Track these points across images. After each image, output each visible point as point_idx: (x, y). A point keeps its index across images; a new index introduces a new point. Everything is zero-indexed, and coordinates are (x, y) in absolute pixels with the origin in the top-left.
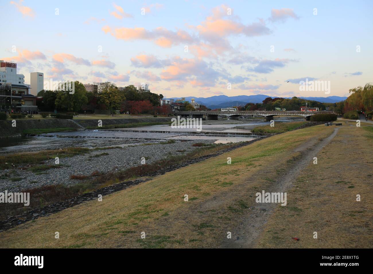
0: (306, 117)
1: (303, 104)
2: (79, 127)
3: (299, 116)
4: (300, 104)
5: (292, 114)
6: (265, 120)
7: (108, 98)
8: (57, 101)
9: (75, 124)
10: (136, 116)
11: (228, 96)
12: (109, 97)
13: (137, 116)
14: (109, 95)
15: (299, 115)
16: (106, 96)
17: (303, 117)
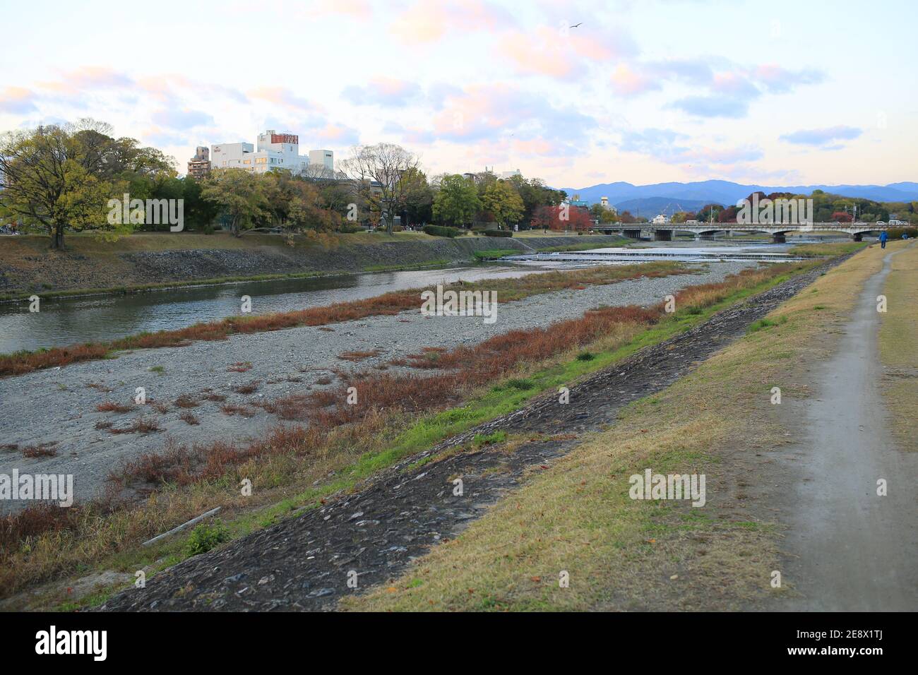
0: (855, 234)
1: (838, 208)
2: (528, 249)
3: (839, 232)
4: (832, 206)
5: (826, 230)
6: (772, 240)
7: (497, 201)
8: (436, 208)
9: (520, 245)
10: (557, 233)
11: (633, 184)
12: (500, 200)
13: (560, 233)
14: (498, 196)
15: (840, 230)
16: (492, 198)
17: (847, 235)
